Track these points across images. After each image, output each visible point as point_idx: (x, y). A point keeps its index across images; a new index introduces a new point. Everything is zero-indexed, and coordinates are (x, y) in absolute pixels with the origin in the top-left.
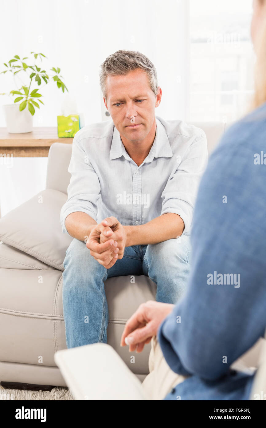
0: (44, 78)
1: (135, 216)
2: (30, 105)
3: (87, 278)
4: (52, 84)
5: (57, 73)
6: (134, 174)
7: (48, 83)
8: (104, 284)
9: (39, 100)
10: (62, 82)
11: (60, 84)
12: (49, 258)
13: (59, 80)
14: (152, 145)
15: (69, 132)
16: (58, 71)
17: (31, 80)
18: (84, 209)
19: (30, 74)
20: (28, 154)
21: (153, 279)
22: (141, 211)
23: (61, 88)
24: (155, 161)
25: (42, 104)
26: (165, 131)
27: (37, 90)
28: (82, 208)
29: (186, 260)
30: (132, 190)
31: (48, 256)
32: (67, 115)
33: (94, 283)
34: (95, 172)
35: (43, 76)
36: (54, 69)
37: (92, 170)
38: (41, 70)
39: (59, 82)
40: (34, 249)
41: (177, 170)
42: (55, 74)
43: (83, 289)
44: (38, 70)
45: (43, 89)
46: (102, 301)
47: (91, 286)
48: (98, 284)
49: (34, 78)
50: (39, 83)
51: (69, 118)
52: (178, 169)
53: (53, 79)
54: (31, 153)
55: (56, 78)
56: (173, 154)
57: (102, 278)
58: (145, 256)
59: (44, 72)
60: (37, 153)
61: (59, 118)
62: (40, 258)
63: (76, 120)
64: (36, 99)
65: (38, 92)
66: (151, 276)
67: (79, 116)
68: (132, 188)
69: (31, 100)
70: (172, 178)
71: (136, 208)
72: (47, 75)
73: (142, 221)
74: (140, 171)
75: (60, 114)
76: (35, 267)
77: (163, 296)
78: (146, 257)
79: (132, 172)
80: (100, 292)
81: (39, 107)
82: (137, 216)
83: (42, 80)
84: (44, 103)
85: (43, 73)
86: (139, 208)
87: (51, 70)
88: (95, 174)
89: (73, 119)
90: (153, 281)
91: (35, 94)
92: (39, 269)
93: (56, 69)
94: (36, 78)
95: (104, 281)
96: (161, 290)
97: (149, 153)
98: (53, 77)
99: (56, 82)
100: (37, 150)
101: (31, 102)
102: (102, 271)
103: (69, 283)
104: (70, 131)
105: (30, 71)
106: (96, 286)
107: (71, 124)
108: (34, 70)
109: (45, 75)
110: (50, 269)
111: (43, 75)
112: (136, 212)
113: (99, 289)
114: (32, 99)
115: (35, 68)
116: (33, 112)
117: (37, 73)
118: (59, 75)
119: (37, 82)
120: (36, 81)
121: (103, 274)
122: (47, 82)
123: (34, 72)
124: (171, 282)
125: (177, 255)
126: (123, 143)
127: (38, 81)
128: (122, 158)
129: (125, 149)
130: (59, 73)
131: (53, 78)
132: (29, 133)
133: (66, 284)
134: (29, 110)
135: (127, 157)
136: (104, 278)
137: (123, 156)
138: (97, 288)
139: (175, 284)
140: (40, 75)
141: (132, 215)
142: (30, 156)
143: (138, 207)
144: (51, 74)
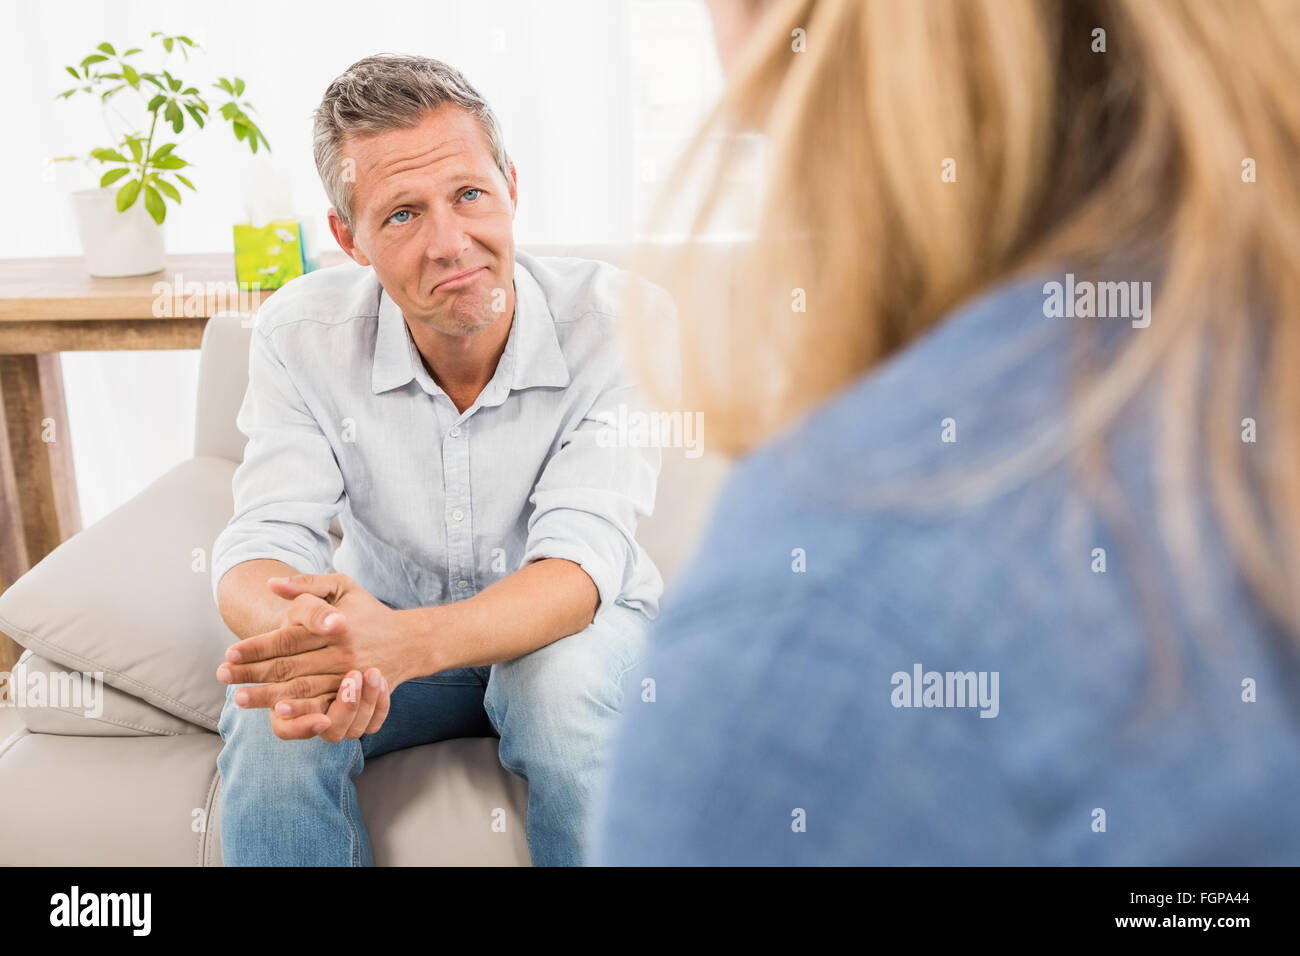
0: (192, 110)
1: (456, 570)
2: (153, 193)
3: (293, 775)
4: (219, 127)
5: (235, 94)
6: (447, 438)
7: (205, 126)
8: (353, 789)
9: (179, 177)
10: (250, 122)
11: (243, 128)
12: (182, 700)
13: (240, 114)
14: (502, 350)
15: (271, 275)
16: (238, 88)
17: (156, 116)
18: (284, 549)
19: (150, 97)
20: (146, 341)
21: (514, 768)
22: (472, 555)
23: (246, 141)
24: (514, 399)
25: (188, 188)
26: (544, 301)
27: (171, 147)
28: (276, 548)
29: (616, 705)
30: (442, 487)
31: (181, 695)
32: (261, 222)
33: (315, 789)
34: (323, 433)
35: (189, 104)
36: (225, 85)
37: (313, 426)
38: (184, 88)
39: (241, 121)
40: (133, 673)
41: (584, 420)
42: (226, 97)
43: (282, 812)
44: (175, 85)
45: (189, 142)
46: (347, 843)
47: (306, 799)
48: (331, 790)
49: (163, 108)
50: (179, 127)
51: (270, 230)
52: (587, 417)
53: (221, 113)
54: (156, 337)
55: (229, 111)
56: (572, 376)
57: (347, 770)
58: (486, 696)
59: (193, 91)
60: (176, 338)
61: (238, 231)
62: (155, 698)
63: (292, 238)
64: (168, 176)
65: (174, 152)
66: (506, 762)
67: (300, 226)
68: (442, 483)
69: (154, 177)
70: (568, 443)
71: (456, 544)
72: (203, 102)
73: (476, 582)
74: (465, 428)
75: (241, 219)
76: (141, 728)
77: (546, 824)
78: (491, 697)
79: (439, 431)
80: (339, 816)
81: (178, 199)
82: (460, 569)
83: (188, 118)
84: (195, 183)
85: (191, 97)
86: (465, 544)
87: (215, 85)
88: (319, 437)
89: (281, 233)
90: (516, 773)
91: (165, 158)
92: (157, 731)
93: (232, 82)
94: (166, 112)
95: (354, 777)
96: (541, 805)
97: (494, 373)
98: (221, 106)
99: (231, 122)
100: (175, 329)
101: (153, 184)
102: (342, 748)
103: (235, 794)
104: (273, 269)
105: (149, 91)
106: (324, 798)
107: (275, 250)
108: (162, 87)
109: (197, 102)
110: (190, 730)
111: (189, 101)
112: (458, 556)
113: (337, 805)
114: (158, 173)
115: (164, 82)
116: (158, 213)
117: (170, 94)
118: (239, 101)
119: (170, 124)
120: (167, 119)
121: (346, 757)
122: (201, 123)
123: (163, 93)
124: (569, 781)
125: (588, 695)
126: (413, 341)
127: (173, 119)
128: (410, 388)
129: (419, 359)
130: (240, 93)
131: (221, 109)
132: (155, 276)
133: (228, 795)
134: (148, 207)
135: (428, 384)
136: (355, 767)
137: (414, 379)
138: (330, 803)
139: (584, 788)
140: (181, 100)
141: (444, 565)
142: (153, 348)
143: (462, 543)
144: (215, 99)
